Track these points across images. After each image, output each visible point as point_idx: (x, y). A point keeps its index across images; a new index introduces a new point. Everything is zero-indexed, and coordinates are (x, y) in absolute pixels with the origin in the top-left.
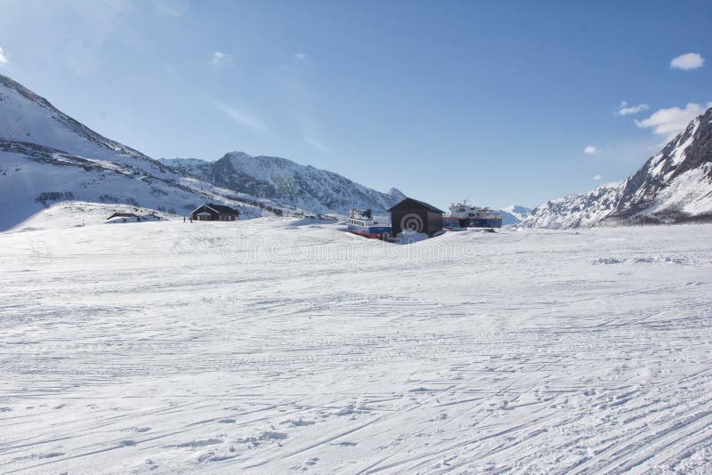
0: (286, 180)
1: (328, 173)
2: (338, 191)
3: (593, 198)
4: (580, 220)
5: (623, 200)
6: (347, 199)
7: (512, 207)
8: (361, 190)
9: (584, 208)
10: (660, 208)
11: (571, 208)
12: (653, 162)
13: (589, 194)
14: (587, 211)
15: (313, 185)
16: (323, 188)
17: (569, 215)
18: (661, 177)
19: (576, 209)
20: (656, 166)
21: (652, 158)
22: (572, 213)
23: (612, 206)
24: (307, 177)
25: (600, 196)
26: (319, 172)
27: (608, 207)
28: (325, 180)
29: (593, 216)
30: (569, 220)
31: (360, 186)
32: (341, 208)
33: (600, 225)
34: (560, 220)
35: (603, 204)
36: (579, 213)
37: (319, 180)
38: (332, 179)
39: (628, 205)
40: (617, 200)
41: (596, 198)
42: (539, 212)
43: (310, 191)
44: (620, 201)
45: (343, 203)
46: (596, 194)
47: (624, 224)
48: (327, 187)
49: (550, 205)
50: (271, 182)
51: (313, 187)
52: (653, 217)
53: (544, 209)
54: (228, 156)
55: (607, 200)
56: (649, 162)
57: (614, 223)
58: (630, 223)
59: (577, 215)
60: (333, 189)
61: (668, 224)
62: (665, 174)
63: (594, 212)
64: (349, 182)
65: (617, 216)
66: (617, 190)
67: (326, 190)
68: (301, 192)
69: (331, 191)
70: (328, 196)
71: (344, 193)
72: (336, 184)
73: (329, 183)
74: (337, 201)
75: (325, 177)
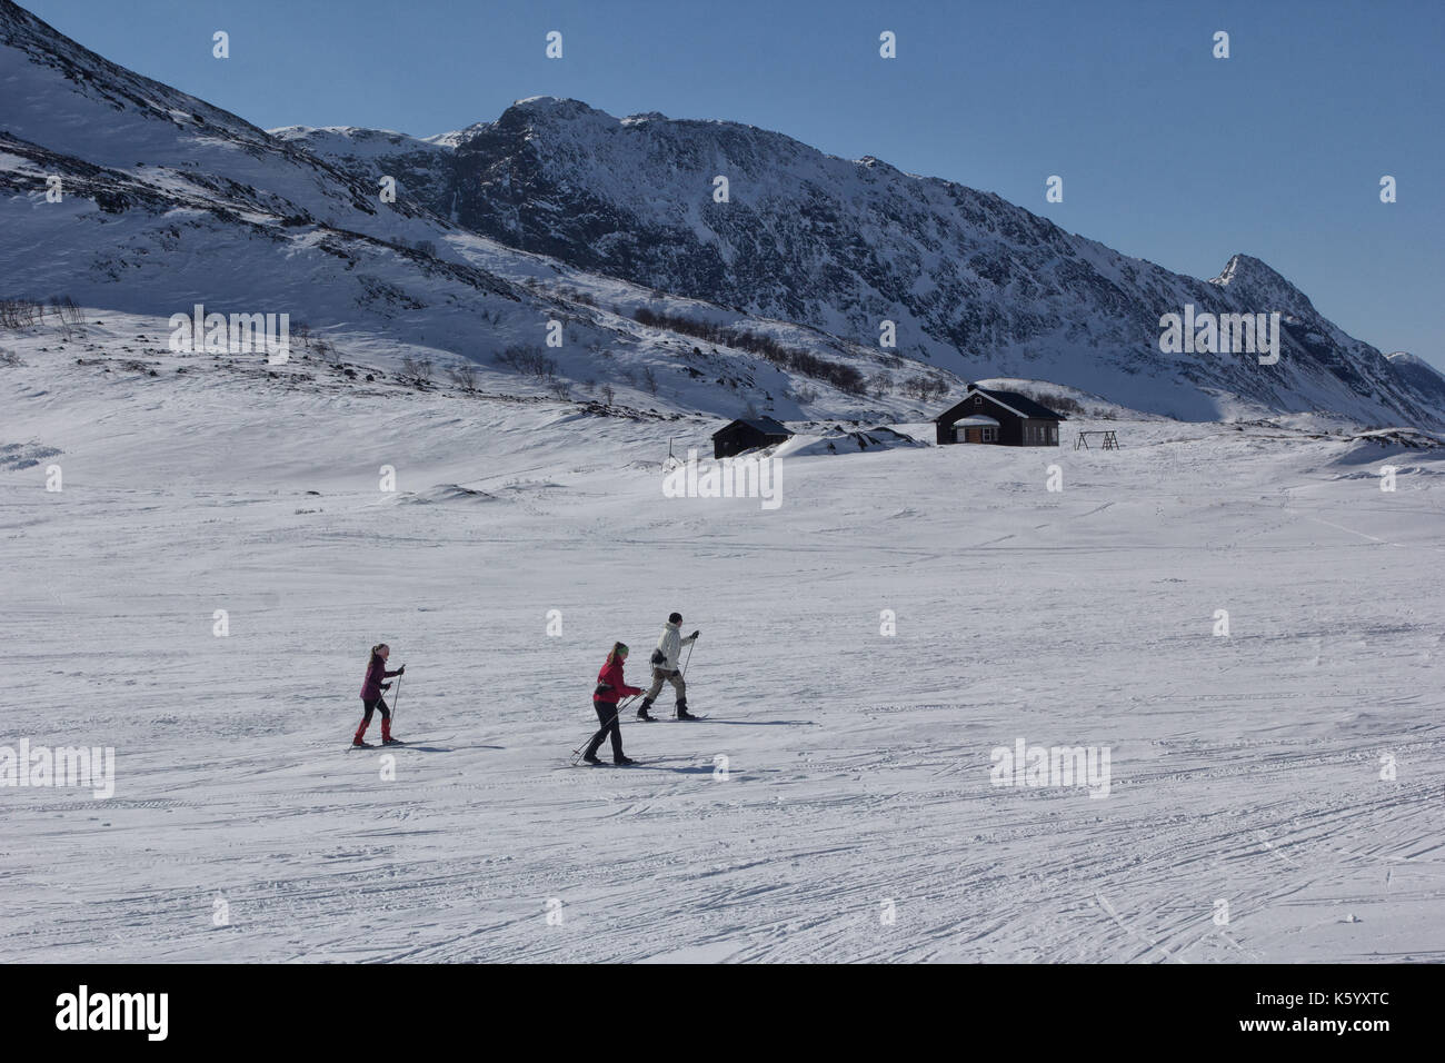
0: (768, 225)
1: (953, 190)
2: (997, 274)
6: (1040, 307)
8: (1101, 268)
15: (889, 240)
16: (929, 259)
24: (865, 212)
26: (915, 186)
28: (942, 223)
31: (1098, 248)
37: (914, 223)
38: (970, 216)
43: (876, 275)
48: (950, 247)
50: (705, 234)
51: (887, 254)
54: (515, 118)
60: (975, 262)
64: (1050, 230)
67: (947, 265)
68: (836, 278)
69: (966, 274)
70: (955, 293)
71: (1024, 282)
72: (991, 238)
73: (961, 237)
74: (995, 317)
75: (942, 211)
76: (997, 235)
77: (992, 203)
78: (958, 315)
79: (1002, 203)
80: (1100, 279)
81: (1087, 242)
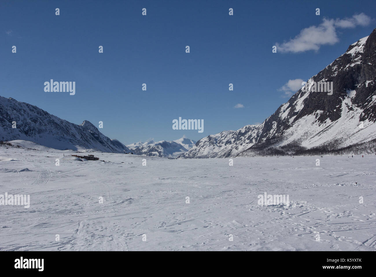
1: (27, 105)
2: (35, 121)
3: (241, 134)
4: (231, 150)
5: (262, 136)
6: (43, 128)
7: (182, 139)
8: (56, 121)
9: (234, 142)
10: (285, 143)
11: (225, 141)
12: (283, 109)
13: (238, 131)
14: (236, 144)
17: (223, 146)
18: (288, 120)
19: (228, 142)
20: (284, 111)
21: (282, 106)
22: (225, 145)
23: (254, 140)
25: (246, 132)
27: (251, 141)
28: (25, 111)
29: (241, 148)
30: (223, 150)
31: (56, 117)
32: (37, 135)
33: (243, 155)
34: (217, 150)
35: (248, 139)
36: (231, 145)
38: (30, 110)
39: (265, 139)
40: (258, 136)
41: (243, 134)
42: (201, 144)
44: (260, 137)
45: (40, 131)
46: (243, 131)
47: (260, 154)
48: (26, 116)
49: (210, 138)
52: (280, 149)
53: (205, 142)
55: (251, 136)
56: (280, 109)
57: (253, 153)
58: (263, 154)
59: (229, 147)
60: (31, 119)
61: (291, 155)
62: (290, 118)
63: (241, 144)
64: (46, 113)
65: (255, 148)
66: (258, 129)
67: (25, 119)
69: (29, 121)
70: (26, 124)
71: (40, 123)
72: (34, 114)
73: (28, 114)
74: (34, 129)
75: (24, 109)
76: (36, 113)
77: (35, 108)
78: (27, 129)
79: (37, 108)
80: (56, 123)
81: (54, 116)
